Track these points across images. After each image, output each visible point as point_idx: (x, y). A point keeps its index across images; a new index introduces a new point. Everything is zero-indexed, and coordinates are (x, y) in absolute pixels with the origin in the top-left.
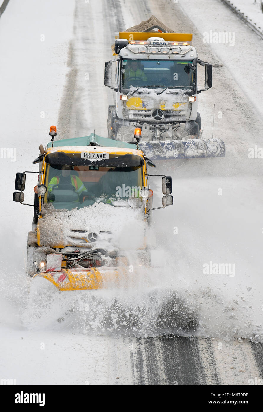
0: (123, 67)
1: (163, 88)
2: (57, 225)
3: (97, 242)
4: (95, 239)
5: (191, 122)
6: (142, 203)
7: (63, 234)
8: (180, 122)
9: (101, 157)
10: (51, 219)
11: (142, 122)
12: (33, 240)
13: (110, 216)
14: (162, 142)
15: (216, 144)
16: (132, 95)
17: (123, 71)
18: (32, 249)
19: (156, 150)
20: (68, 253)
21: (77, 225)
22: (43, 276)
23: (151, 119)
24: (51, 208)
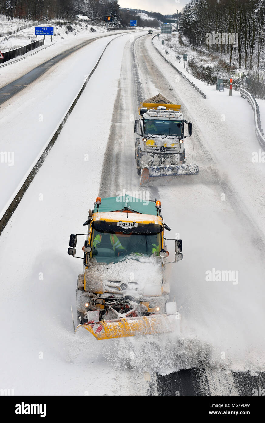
0: (144, 123)
1: (166, 135)
2: (98, 276)
3: (127, 290)
4: (126, 288)
5: (180, 154)
6: (160, 259)
7: (102, 284)
8: (174, 154)
9: (132, 225)
10: (94, 270)
11: (154, 153)
12: (81, 285)
13: (137, 270)
14: (165, 166)
15: (194, 167)
16: (149, 138)
17: (145, 125)
18: (80, 292)
19: (162, 171)
20: (106, 298)
21: (113, 276)
22: (85, 328)
23: (159, 151)
24: (94, 262)
